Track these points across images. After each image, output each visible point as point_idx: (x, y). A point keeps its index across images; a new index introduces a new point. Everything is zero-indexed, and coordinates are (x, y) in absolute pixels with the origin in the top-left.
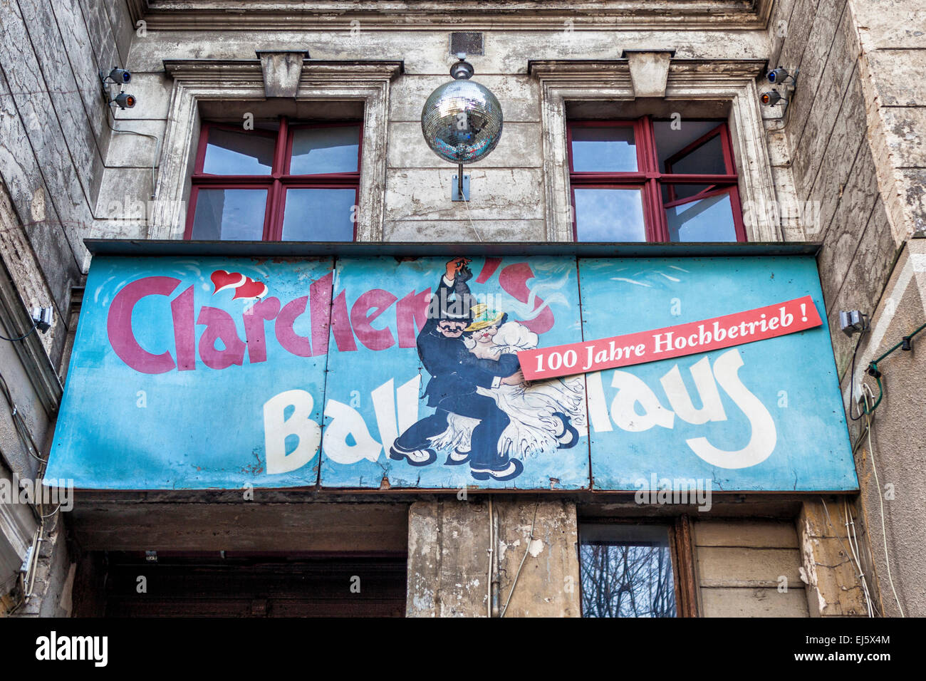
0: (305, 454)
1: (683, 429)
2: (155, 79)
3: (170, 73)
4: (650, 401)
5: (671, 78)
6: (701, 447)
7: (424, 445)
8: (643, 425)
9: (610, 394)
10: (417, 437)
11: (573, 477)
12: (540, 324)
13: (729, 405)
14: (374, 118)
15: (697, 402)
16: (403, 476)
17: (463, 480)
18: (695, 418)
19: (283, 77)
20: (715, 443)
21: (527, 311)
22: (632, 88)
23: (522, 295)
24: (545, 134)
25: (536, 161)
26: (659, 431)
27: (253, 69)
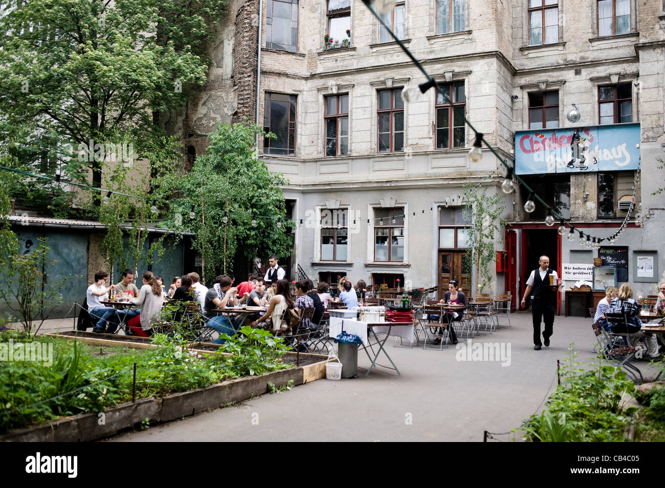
0: (554, 167)
1: (615, 159)
2: (519, 88)
3: (522, 87)
4: (609, 154)
5: (619, 79)
6: (617, 162)
7: (572, 165)
8: (608, 159)
9: (603, 153)
10: (571, 163)
11: (596, 170)
12: (591, 140)
13: (623, 154)
14: (561, 93)
15: (617, 154)
16: (569, 170)
17: (578, 170)
18: (617, 157)
19: (543, 87)
20: (620, 162)
21: (588, 138)
22: (611, 80)
23: (588, 134)
24: (593, 95)
25: (591, 101)
26: (610, 159)
27: (537, 85)
